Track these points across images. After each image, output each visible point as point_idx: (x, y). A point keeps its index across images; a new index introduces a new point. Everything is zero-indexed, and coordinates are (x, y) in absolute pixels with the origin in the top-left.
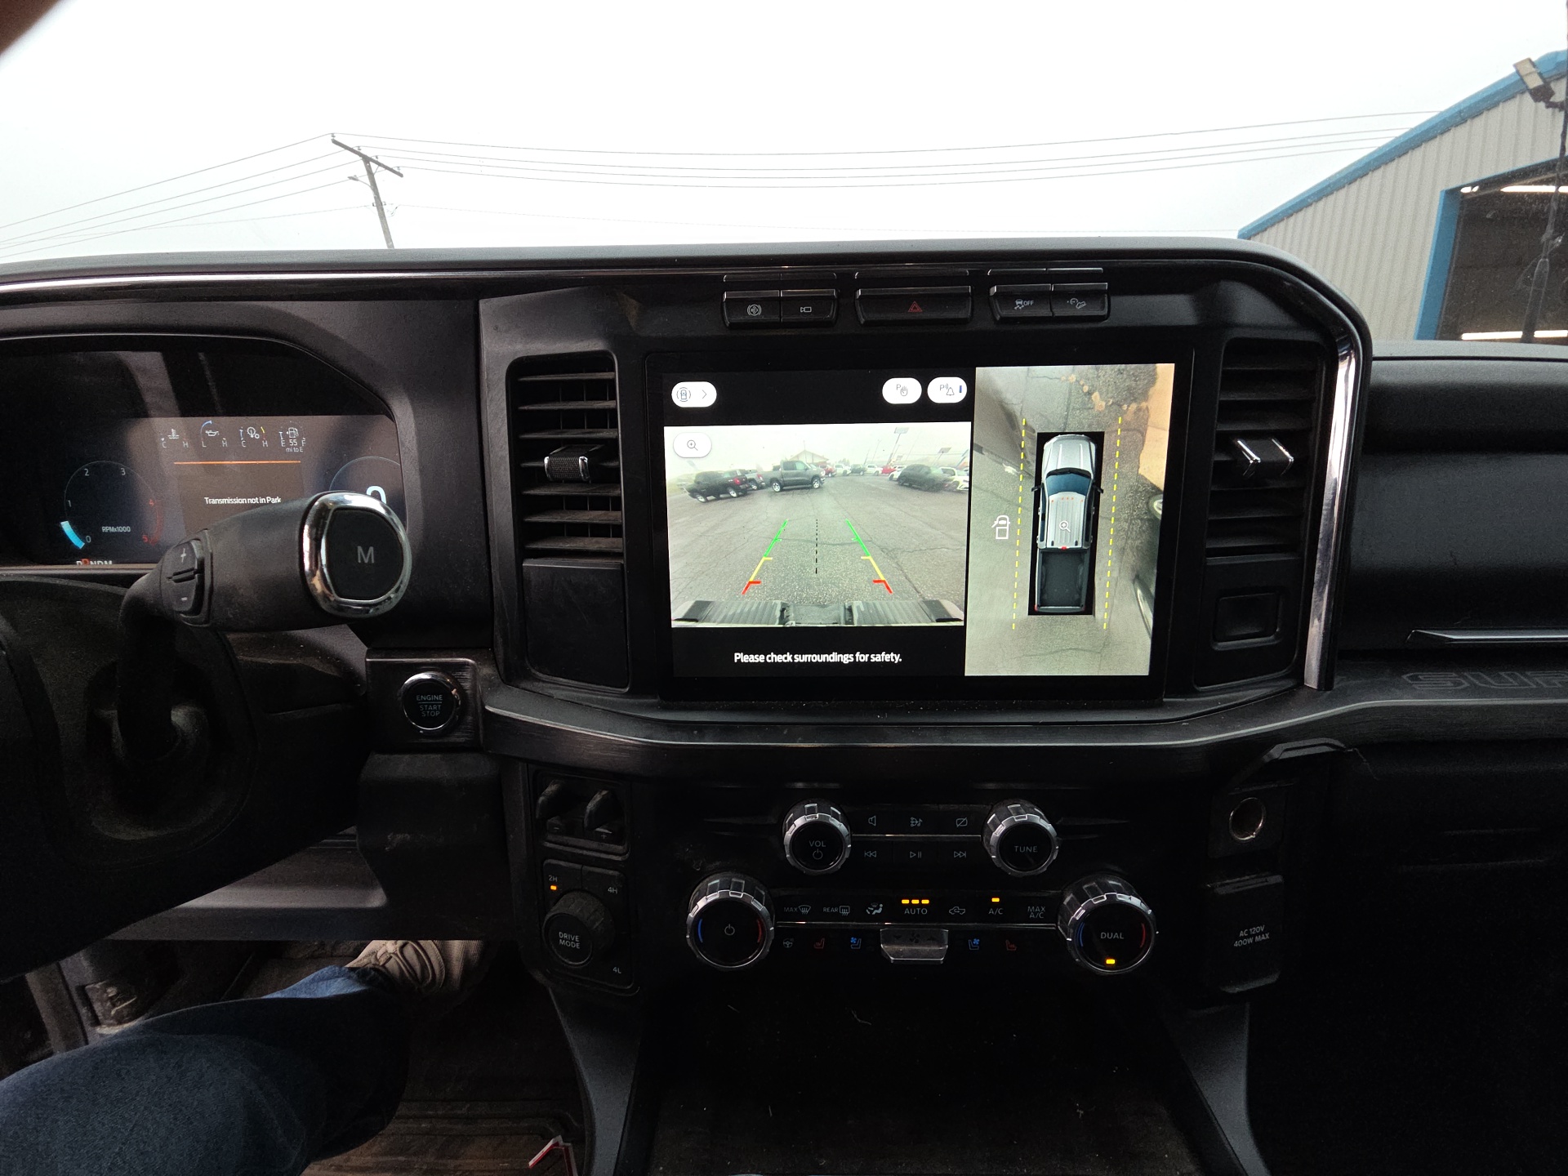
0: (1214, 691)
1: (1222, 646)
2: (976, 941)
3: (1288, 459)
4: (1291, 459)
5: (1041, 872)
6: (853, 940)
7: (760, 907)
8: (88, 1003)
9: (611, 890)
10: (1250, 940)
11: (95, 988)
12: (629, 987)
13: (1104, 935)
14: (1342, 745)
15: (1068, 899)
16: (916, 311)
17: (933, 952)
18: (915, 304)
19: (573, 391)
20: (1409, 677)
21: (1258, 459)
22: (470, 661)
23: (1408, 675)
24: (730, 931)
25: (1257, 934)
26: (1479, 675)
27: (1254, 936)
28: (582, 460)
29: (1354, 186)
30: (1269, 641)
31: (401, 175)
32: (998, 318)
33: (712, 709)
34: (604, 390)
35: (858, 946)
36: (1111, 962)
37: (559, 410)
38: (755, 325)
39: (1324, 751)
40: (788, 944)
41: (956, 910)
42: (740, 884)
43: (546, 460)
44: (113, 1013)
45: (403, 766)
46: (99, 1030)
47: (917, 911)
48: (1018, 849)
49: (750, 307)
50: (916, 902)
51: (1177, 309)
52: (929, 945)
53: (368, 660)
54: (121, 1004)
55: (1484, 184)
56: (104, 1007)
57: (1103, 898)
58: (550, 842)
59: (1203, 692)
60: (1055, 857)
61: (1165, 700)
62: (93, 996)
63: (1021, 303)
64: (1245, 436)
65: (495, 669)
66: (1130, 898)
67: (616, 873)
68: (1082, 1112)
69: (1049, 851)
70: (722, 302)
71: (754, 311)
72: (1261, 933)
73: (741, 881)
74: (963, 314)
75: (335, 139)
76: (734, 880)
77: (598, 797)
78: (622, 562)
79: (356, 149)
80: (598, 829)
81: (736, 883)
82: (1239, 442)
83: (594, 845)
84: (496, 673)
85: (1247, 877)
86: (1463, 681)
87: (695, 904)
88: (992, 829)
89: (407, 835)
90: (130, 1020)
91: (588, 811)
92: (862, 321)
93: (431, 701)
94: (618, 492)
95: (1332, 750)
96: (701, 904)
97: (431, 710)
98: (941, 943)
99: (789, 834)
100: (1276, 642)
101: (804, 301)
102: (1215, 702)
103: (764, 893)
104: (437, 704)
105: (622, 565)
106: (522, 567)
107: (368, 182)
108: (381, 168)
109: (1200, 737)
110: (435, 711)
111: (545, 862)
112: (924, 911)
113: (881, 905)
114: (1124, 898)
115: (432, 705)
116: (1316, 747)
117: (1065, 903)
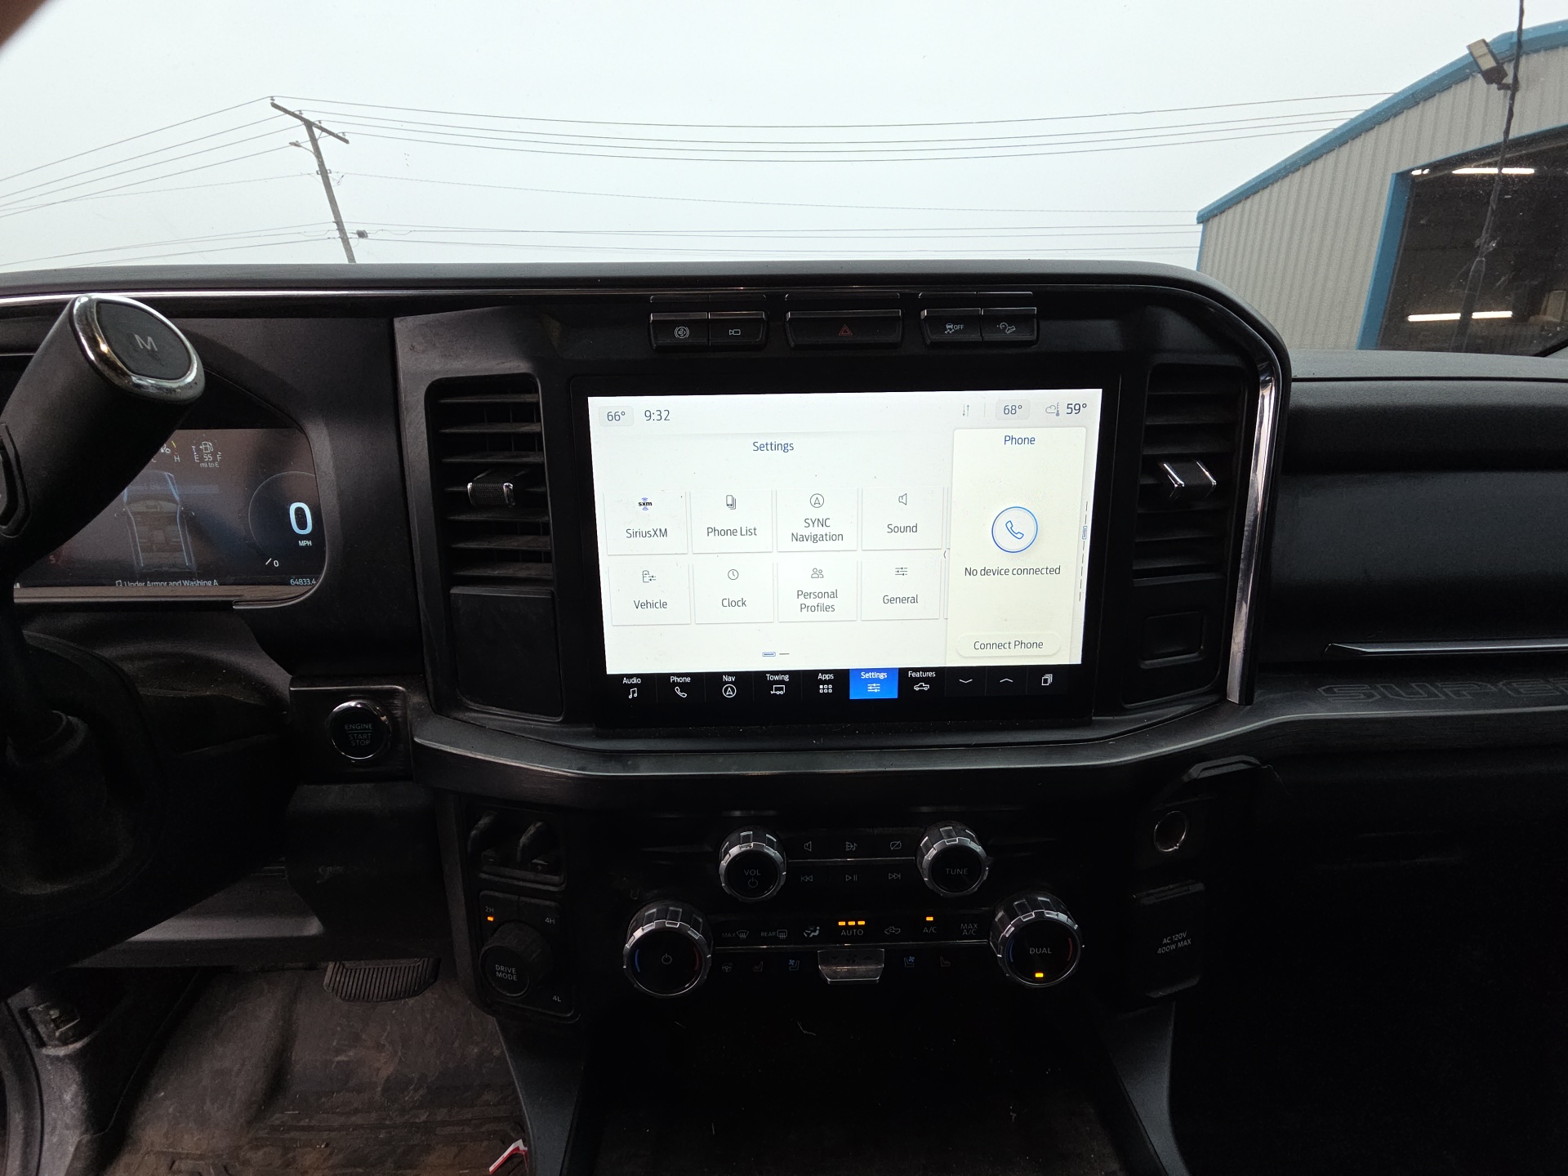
0: (1140, 708)
1: (1148, 664)
2: (912, 959)
3: (1211, 482)
4: (1214, 482)
5: (973, 891)
6: (792, 962)
7: (696, 935)
8: (31, 1025)
9: (548, 920)
10: (1173, 947)
11: (37, 1010)
12: (569, 1015)
13: (1032, 951)
14: (1258, 763)
15: (1000, 915)
16: (846, 334)
17: (868, 971)
18: (845, 327)
19: (500, 413)
20: (1324, 690)
21: (1182, 483)
22: (400, 688)
23: (1323, 688)
24: (667, 960)
25: (1180, 941)
26: (1391, 688)
27: (1176, 942)
28: (507, 486)
29: (1309, 169)
30: (1195, 658)
31: (347, 141)
32: (928, 342)
33: (648, 737)
34: (528, 413)
35: (796, 968)
36: (1039, 975)
37: (484, 434)
38: (681, 347)
39: (1243, 768)
40: (726, 969)
41: (892, 930)
42: (677, 912)
43: (469, 486)
44: (57, 1034)
45: (333, 797)
46: (44, 1051)
47: (853, 932)
48: (950, 871)
49: (677, 329)
50: (852, 923)
51: (1105, 333)
52: (866, 964)
53: (292, 689)
54: (64, 1026)
55: (1434, 166)
56: (47, 1029)
57: (1031, 915)
58: (485, 873)
59: (1130, 710)
60: (985, 878)
61: (1093, 718)
62: (36, 1018)
63: (951, 327)
64: (1171, 460)
65: (426, 698)
66: (1057, 915)
67: (553, 904)
68: (1014, 1115)
69: (980, 872)
70: (649, 323)
71: (682, 333)
72: (1183, 939)
73: (678, 909)
74: (894, 337)
75: (275, 102)
76: (671, 908)
77: (532, 830)
78: (553, 589)
79: (297, 113)
80: (535, 861)
81: (673, 911)
82: (1165, 465)
83: (531, 876)
84: (427, 702)
85: (1171, 886)
86: (1375, 693)
87: (632, 935)
88: (924, 851)
89: (338, 867)
90: (75, 1041)
91: (521, 845)
92: (792, 344)
93: (363, 729)
94: (547, 518)
95: (1249, 767)
96: (638, 934)
97: (360, 739)
98: (879, 963)
99: (724, 863)
100: (1201, 659)
101: (734, 323)
102: (1141, 720)
103: (701, 920)
104: (367, 733)
105: (552, 593)
106: (449, 595)
107: (311, 148)
108: (324, 134)
109: (1125, 756)
110: (365, 739)
111: (481, 893)
112: (860, 932)
113: (818, 928)
114: (1052, 915)
115: (362, 734)
116: (1234, 764)
117: (996, 920)
